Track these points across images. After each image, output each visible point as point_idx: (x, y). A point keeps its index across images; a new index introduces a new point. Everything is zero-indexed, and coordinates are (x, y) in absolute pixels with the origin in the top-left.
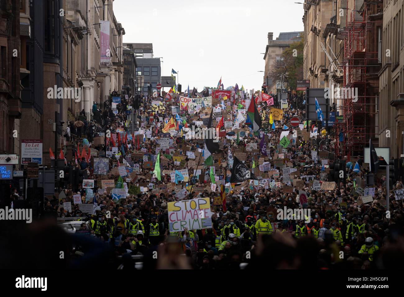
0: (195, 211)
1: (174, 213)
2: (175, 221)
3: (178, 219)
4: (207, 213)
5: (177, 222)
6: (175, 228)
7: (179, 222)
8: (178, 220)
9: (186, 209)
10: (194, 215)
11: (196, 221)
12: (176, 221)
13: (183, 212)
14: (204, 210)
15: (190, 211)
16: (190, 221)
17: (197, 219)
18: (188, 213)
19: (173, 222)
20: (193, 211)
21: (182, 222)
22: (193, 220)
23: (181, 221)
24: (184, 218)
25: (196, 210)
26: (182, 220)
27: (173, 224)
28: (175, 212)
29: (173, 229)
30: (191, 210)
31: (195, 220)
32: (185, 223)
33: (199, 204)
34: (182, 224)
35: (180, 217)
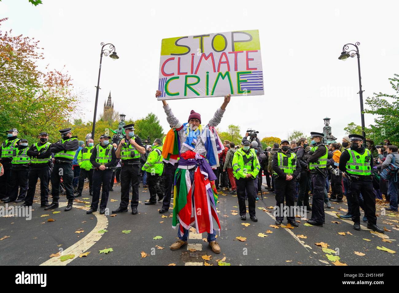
0: (224, 56)
1: (173, 59)
2: (173, 74)
3: (181, 72)
4: (252, 59)
5: (178, 78)
6: (170, 91)
7: (182, 77)
8: (179, 73)
9: (202, 52)
10: (220, 62)
11: (223, 78)
12: (176, 75)
13: (193, 58)
14: (245, 53)
15: (211, 54)
16: (208, 76)
17: (227, 74)
18: (206, 58)
19: (169, 78)
20: (217, 56)
21: (188, 78)
22: (217, 73)
23: (186, 77)
24: (195, 70)
25: (225, 54)
26: (189, 74)
27: (167, 83)
28: (176, 57)
29: (167, 92)
30: (214, 53)
31: (220, 74)
32: (195, 80)
33: (233, 42)
34: (188, 83)
35: (186, 67)
